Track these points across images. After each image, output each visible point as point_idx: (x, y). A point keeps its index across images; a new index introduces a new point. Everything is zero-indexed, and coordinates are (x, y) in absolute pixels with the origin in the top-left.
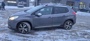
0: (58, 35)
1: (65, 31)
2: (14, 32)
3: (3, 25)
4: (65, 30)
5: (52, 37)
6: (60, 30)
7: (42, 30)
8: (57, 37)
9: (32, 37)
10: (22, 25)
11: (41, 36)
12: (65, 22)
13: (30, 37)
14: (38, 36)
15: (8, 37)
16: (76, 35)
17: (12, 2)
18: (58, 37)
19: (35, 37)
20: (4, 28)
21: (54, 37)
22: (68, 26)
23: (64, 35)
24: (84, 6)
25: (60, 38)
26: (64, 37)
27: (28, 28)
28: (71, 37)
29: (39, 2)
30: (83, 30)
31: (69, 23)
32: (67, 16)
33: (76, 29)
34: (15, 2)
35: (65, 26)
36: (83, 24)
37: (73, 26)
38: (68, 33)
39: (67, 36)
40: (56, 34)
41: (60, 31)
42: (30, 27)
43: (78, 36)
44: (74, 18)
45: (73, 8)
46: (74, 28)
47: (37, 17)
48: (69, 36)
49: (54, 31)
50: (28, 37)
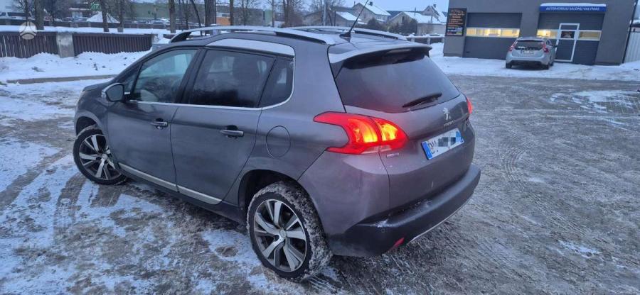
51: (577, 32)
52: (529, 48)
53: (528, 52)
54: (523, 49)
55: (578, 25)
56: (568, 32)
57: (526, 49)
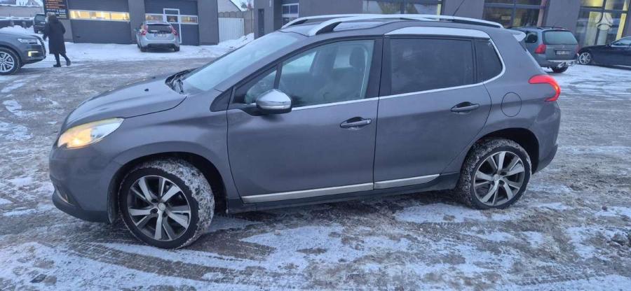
0: (421, 256)
1: (476, 223)
2: (96, 237)
3: (28, 181)
4: (476, 215)
5: (374, 267)
6: (434, 214)
7: (300, 217)
8: (410, 267)
9: (227, 275)
10: (153, 185)
11: (291, 266)
12: (470, 154)
13: (208, 276)
14: (270, 263)
15: (50, 273)
16: (556, 249)
17: (103, 16)
18: (421, 269)
19: (249, 271)
20: (32, 204)
21: (392, 271)
22: (497, 179)
23: (464, 249)
24: (615, 26)
25: (431, 277)
26: (468, 269)
27: (195, 206)
28: (517, 269)
29: (286, 10)
30: (611, 213)
31: (502, 155)
32: (490, 108)
33: (555, 206)
34: (122, 17)
35: (470, 186)
36: (614, 160)
37: (536, 183)
38: (499, 236)
39: (486, 256)
40: (403, 245)
41: (439, 219)
42: (206, 199)
43: (574, 259)
44: (542, 115)
45: (531, 39)
46: (545, 196)
47: (256, 123)
48: (507, 263)
49: (393, 222)
50: (197, 272)
51: (179, 17)
52: (161, 32)
53: (161, 35)
54: (156, 33)
55: (178, 10)
56: (172, 17)
57: (159, 33)
